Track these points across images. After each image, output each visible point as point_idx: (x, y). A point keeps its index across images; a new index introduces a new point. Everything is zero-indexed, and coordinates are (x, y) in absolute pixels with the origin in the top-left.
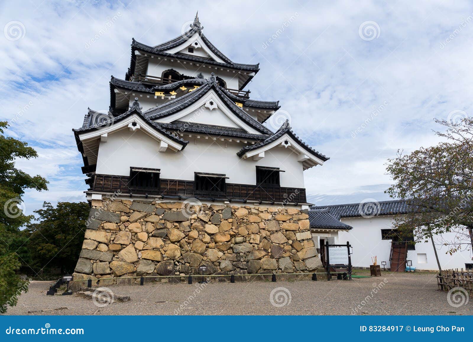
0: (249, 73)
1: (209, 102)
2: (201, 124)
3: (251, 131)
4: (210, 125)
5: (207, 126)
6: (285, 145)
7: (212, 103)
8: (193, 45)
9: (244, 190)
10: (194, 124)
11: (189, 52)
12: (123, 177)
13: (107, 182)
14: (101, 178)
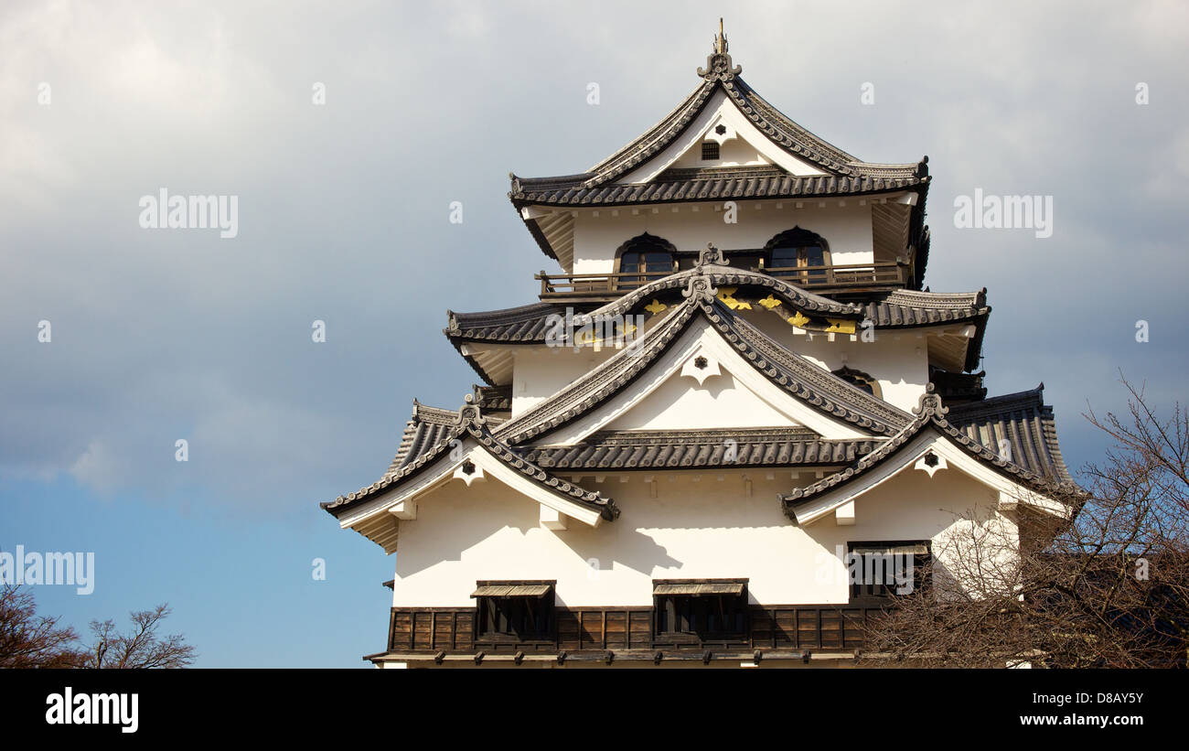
0: (896, 199)
1: (692, 362)
2: (671, 433)
3: (833, 432)
4: (701, 432)
5: (692, 433)
6: (927, 468)
7: (701, 363)
8: (713, 136)
9: (807, 621)
10: (654, 434)
11: (705, 158)
12: (461, 612)
13: (422, 626)
14: (407, 619)
